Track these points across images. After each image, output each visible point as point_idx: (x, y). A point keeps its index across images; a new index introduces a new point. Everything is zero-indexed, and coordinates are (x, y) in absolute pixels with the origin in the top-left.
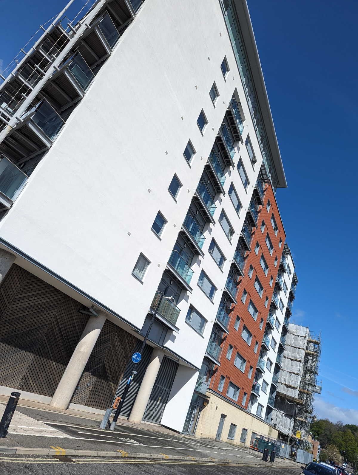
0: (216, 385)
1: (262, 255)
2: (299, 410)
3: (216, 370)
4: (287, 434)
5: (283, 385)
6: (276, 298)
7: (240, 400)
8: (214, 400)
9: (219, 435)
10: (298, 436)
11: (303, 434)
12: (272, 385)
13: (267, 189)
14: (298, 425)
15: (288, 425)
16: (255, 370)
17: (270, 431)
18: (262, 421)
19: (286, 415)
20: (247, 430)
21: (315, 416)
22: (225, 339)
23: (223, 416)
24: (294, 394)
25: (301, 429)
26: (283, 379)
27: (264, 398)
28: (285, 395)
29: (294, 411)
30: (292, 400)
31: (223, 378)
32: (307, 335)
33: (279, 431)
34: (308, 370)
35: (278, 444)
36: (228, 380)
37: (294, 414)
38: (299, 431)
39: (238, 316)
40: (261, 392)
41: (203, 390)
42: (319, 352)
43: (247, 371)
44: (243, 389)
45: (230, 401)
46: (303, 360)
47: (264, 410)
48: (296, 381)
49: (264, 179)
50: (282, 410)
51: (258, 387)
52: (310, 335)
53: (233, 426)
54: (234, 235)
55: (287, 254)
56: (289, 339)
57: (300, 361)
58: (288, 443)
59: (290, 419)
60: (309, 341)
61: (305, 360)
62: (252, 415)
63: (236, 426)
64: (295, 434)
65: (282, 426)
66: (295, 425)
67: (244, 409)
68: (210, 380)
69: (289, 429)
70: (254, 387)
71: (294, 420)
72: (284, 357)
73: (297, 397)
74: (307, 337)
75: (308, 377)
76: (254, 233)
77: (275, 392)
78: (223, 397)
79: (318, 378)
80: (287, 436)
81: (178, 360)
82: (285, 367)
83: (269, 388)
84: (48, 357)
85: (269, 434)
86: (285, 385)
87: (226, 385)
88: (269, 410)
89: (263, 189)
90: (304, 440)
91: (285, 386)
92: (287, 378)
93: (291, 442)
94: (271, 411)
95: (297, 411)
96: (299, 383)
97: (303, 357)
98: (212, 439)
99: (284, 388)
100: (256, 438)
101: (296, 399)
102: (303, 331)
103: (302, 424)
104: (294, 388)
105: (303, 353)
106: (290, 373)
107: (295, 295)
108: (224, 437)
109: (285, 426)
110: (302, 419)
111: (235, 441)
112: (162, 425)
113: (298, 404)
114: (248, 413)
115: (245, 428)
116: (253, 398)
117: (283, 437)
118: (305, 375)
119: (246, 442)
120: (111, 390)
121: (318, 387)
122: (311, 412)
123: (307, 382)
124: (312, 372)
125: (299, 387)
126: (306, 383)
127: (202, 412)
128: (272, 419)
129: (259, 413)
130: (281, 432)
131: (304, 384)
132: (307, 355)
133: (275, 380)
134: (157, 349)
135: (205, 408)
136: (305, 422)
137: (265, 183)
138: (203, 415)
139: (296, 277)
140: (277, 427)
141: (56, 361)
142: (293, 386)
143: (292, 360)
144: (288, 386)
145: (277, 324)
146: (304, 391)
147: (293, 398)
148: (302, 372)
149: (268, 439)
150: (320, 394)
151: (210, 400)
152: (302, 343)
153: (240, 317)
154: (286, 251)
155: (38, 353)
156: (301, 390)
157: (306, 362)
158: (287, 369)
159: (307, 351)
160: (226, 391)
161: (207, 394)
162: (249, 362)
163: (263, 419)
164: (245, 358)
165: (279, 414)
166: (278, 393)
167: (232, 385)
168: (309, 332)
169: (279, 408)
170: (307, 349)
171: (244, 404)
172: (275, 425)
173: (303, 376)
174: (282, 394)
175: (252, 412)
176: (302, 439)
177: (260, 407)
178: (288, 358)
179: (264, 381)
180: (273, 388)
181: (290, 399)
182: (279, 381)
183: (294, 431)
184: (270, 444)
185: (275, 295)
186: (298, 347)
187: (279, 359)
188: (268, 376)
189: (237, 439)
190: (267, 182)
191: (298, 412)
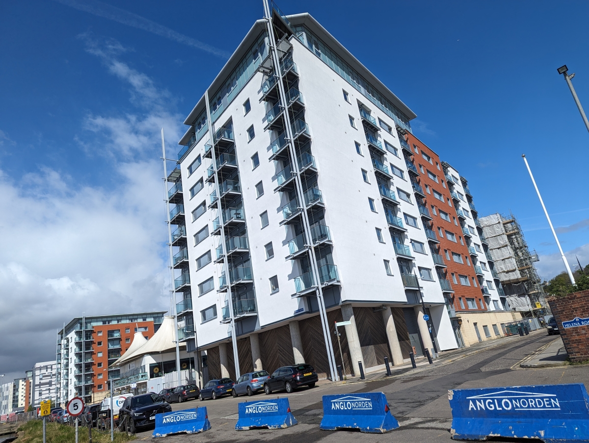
0: (459, 306)
1: (433, 189)
2: (528, 285)
3: (454, 297)
4: (528, 310)
5: (502, 274)
6: (454, 194)
7: (479, 306)
8: (464, 317)
9: (479, 338)
10: (539, 307)
11: (542, 303)
12: (494, 280)
13: (408, 139)
14: (534, 299)
15: (525, 303)
16: (477, 278)
17: (513, 316)
18: (502, 312)
19: (519, 296)
20: (495, 325)
21: (545, 282)
22: (446, 272)
23: (475, 324)
24: (517, 275)
25: (538, 299)
26: (499, 269)
27: (494, 294)
28: (509, 280)
29: (524, 289)
30: (517, 281)
31: (460, 299)
32: (500, 220)
33: (520, 312)
34: (518, 248)
35: (526, 321)
36: (464, 298)
37: (525, 291)
38: (537, 302)
39: (445, 250)
40: (490, 291)
41: (454, 315)
42: (518, 227)
43: (472, 283)
44: (476, 297)
45: (473, 312)
46: (508, 243)
47: (500, 302)
48: (513, 264)
49: (402, 133)
50: (514, 294)
51: (486, 289)
52: (502, 217)
53: (485, 327)
54: (411, 196)
55: (447, 168)
56: (487, 232)
57: (506, 246)
58: (533, 316)
59: (525, 297)
60: (504, 224)
61: (509, 242)
62: (493, 312)
63: (486, 326)
64: (536, 307)
65: (521, 306)
66: (531, 300)
67: (485, 311)
68: (453, 305)
69: (528, 305)
70: (483, 291)
71: (529, 296)
72: (491, 250)
73: (520, 277)
74: (501, 222)
75: (520, 254)
76: (419, 181)
77: (500, 284)
78: (468, 311)
79: (530, 250)
80: (530, 312)
81: (430, 306)
82: (496, 258)
83: (493, 284)
84: (378, 344)
85: (514, 318)
86: (504, 272)
87: (465, 302)
88: (503, 300)
89: (404, 141)
90: (545, 307)
91: (505, 274)
92: (503, 267)
93: (535, 314)
94: (505, 300)
95: (526, 287)
96: (516, 264)
97: (507, 240)
98: (478, 343)
99: (505, 275)
100: (506, 327)
101: (520, 279)
102: (494, 219)
103: (537, 296)
104: (514, 271)
105: (505, 237)
106: (503, 260)
107: (471, 194)
108: (484, 337)
109: (523, 305)
110: (535, 292)
111: (492, 336)
112: (442, 351)
113: (524, 281)
114: (490, 312)
115: (494, 324)
116: (487, 299)
117: (526, 314)
118: (516, 254)
119: (500, 333)
120: (408, 345)
121: (534, 256)
122: (539, 281)
123: (522, 258)
124: (521, 248)
125: (517, 267)
126: (521, 260)
127: (461, 329)
128: (509, 305)
129: (497, 307)
130: (523, 312)
131: (520, 262)
132: (509, 236)
133: (495, 274)
134: (416, 307)
135: (462, 325)
136: (538, 293)
137: (404, 135)
138: (463, 331)
139: (464, 179)
140: (517, 310)
141: (381, 344)
142: (511, 269)
143: (498, 248)
144: (508, 272)
145: (466, 212)
146: (523, 268)
147: (517, 279)
148: (512, 253)
149: (516, 322)
150: (538, 261)
151: (462, 318)
152: (500, 229)
153: (446, 249)
154: (444, 167)
155: (374, 344)
156: (521, 269)
157: (512, 243)
158: (499, 258)
159: (507, 234)
160: (467, 306)
161: (457, 316)
162: (469, 275)
163: (503, 309)
164: (466, 275)
165: (511, 298)
166: (503, 282)
167: (468, 299)
168: (500, 215)
169: (510, 294)
170: (506, 232)
171: (483, 308)
172: (514, 309)
173: (516, 256)
174: (506, 281)
175: (492, 310)
176: (543, 307)
177: (495, 302)
178: (494, 249)
179: (487, 281)
180: (497, 282)
181: (515, 281)
182: (498, 272)
183: (533, 305)
184: (519, 325)
185: (452, 192)
186: (498, 234)
187: (488, 257)
188: (488, 275)
189: (493, 335)
190: (406, 133)
191: (528, 288)
